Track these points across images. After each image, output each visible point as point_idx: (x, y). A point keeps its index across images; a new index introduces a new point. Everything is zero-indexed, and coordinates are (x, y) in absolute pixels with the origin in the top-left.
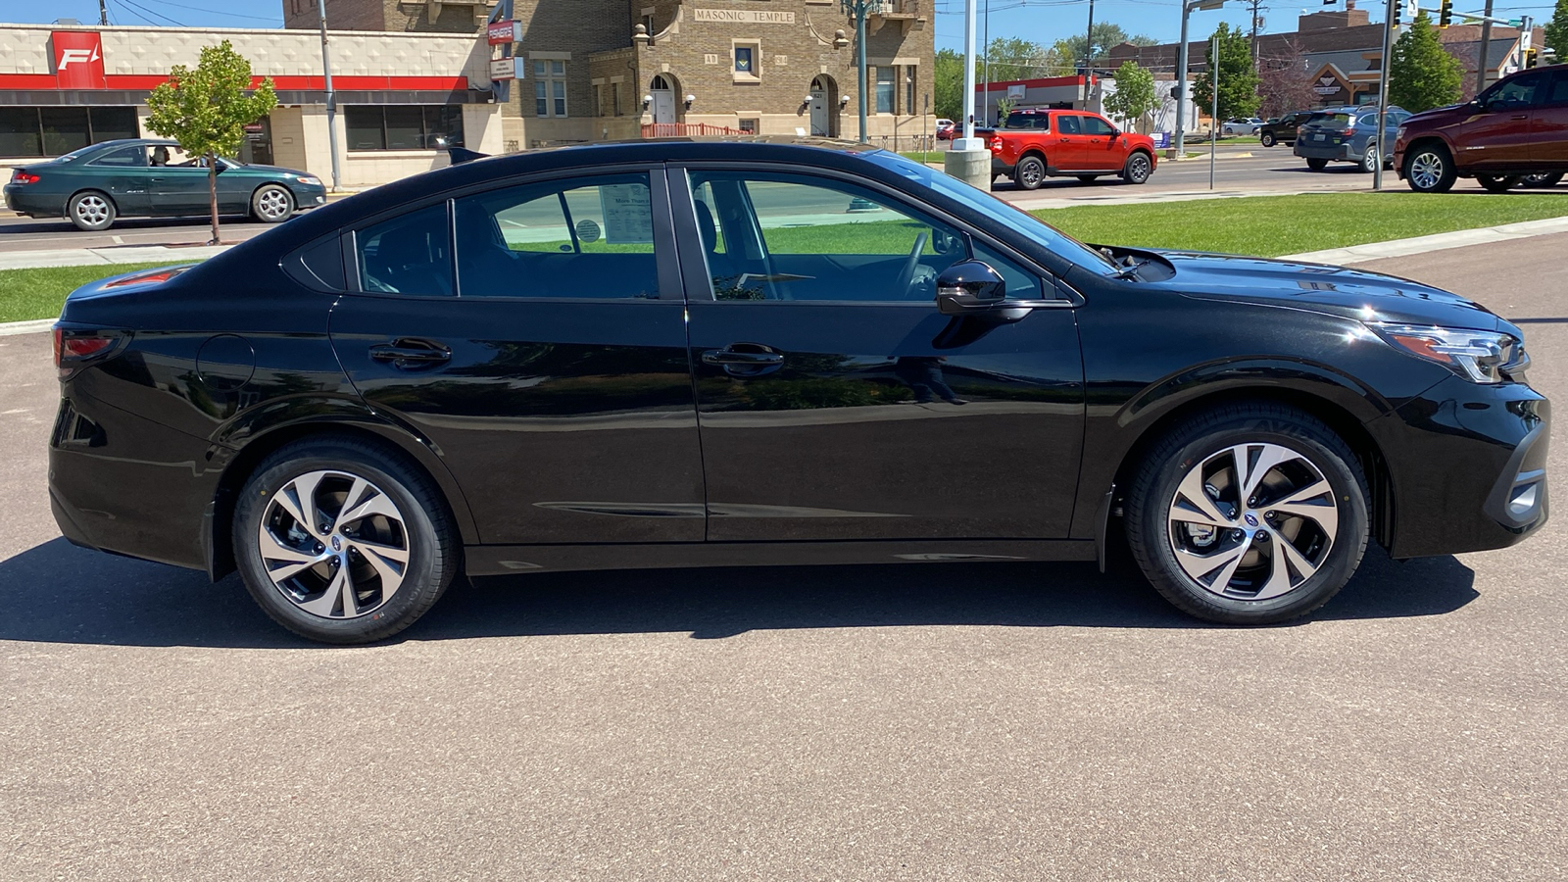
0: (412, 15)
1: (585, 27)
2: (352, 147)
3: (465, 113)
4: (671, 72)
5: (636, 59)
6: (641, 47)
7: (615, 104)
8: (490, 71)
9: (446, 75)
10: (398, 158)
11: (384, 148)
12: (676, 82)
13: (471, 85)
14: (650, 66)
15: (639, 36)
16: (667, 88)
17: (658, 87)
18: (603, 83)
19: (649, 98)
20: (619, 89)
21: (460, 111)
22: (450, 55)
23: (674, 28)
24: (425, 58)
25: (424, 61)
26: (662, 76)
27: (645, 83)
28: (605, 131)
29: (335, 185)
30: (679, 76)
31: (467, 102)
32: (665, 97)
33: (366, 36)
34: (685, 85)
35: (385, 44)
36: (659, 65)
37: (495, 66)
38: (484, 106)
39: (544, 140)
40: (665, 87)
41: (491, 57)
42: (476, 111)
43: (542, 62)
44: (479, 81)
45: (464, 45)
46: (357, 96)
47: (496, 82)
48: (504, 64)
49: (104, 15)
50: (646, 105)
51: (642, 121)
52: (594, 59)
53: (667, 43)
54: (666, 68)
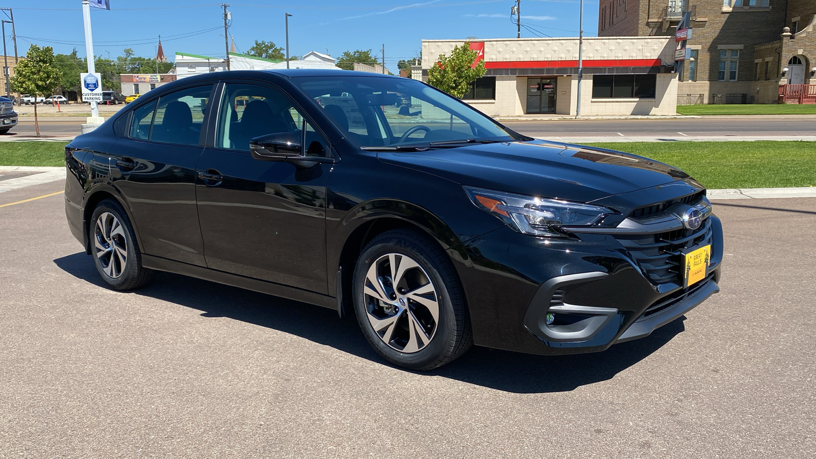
0: (653, 28)
1: (754, 30)
2: (594, 96)
3: (658, 79)
4: (804, 54)
5: (781, 47)
6: (785, 40)
7: (766, 73)
8: (675, 56)
9: (649, 58)
10: (618, 102)
11: (611, 97)
12: (807, 61)
13: (663, 63)
14: (789, 52)
15: (785, 34)
16: (801, 63)
17: (795, 63)
18: (761, 61)
19: (786, 69)
20: (769, 65)
21: (654, 78)
22: (653, 48)
23: (810, 28)
24: (639, 50)
25: (638, 51)
26: (798, 57)
27: (785, 60)
28: (758, 89)
29: (577, 115)
30: (809, 56)
31: (659, 72)
32: (799, 69)
33: (609, 39)
34: (812, 61)
35: (618, 43)
36: (796, 50)
37: (677, 53)
38: (669, 75)
39: (719, 94)
40: (800, 63)
41: (676, 48)
42: (664, 77)
43: (725, 51)
44: (668, 61)
45: (661, 42)
46: (600, 70)
47: (677, 62)
48: (681, 52)
49: (519, 34)
50: (784, 74)
51: (780, 83)
52: (757, 48)
53: (804, 37)
54: (800, 52)
